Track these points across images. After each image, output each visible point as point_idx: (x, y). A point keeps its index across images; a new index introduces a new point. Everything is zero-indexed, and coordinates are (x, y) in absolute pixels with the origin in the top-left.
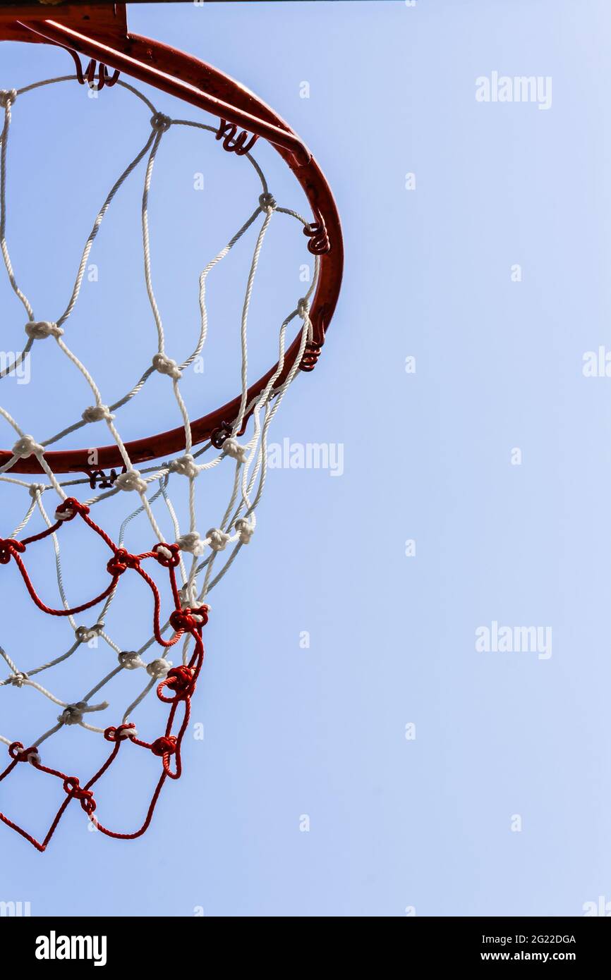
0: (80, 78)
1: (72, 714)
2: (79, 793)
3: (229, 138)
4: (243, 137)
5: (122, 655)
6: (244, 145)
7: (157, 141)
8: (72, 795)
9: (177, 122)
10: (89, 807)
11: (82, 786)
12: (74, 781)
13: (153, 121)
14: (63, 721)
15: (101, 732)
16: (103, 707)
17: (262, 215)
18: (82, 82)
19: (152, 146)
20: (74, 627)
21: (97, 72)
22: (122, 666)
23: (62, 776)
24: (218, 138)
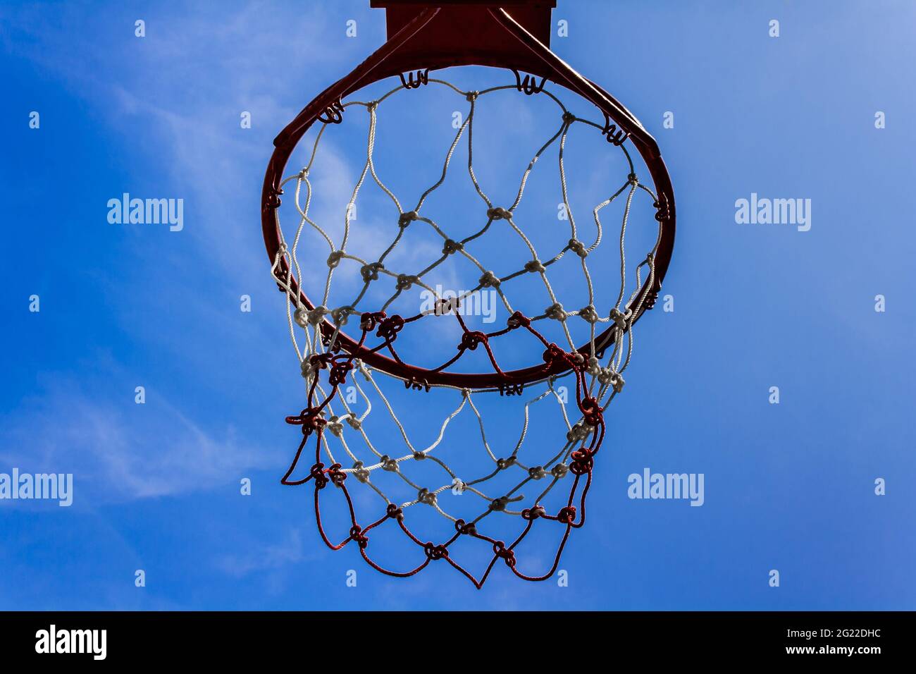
0: (519, 87)
1: (498, 505)
2: (505, 554)
3: (610, 134)
4: (620, 134)
5: (531, 470)
6: (620, 139)
7: (567, 127)
8: (498, 555)
9: (579, 120)
10: (511, 564)
11: (506, 548)
12: (500, 544)
13: (564, 117)
14: (492, 508)
15: (519, 514)
16: (520, 499)
17: (630, 186)
18: (520, 90)
19: (563, 130)
20: (495, 461)
21: (529, 84)
22: (532, 477)
23: (492, 541)
24: (603, 133)
